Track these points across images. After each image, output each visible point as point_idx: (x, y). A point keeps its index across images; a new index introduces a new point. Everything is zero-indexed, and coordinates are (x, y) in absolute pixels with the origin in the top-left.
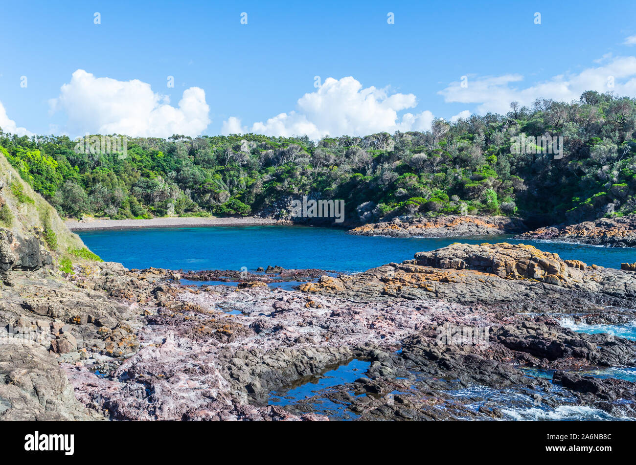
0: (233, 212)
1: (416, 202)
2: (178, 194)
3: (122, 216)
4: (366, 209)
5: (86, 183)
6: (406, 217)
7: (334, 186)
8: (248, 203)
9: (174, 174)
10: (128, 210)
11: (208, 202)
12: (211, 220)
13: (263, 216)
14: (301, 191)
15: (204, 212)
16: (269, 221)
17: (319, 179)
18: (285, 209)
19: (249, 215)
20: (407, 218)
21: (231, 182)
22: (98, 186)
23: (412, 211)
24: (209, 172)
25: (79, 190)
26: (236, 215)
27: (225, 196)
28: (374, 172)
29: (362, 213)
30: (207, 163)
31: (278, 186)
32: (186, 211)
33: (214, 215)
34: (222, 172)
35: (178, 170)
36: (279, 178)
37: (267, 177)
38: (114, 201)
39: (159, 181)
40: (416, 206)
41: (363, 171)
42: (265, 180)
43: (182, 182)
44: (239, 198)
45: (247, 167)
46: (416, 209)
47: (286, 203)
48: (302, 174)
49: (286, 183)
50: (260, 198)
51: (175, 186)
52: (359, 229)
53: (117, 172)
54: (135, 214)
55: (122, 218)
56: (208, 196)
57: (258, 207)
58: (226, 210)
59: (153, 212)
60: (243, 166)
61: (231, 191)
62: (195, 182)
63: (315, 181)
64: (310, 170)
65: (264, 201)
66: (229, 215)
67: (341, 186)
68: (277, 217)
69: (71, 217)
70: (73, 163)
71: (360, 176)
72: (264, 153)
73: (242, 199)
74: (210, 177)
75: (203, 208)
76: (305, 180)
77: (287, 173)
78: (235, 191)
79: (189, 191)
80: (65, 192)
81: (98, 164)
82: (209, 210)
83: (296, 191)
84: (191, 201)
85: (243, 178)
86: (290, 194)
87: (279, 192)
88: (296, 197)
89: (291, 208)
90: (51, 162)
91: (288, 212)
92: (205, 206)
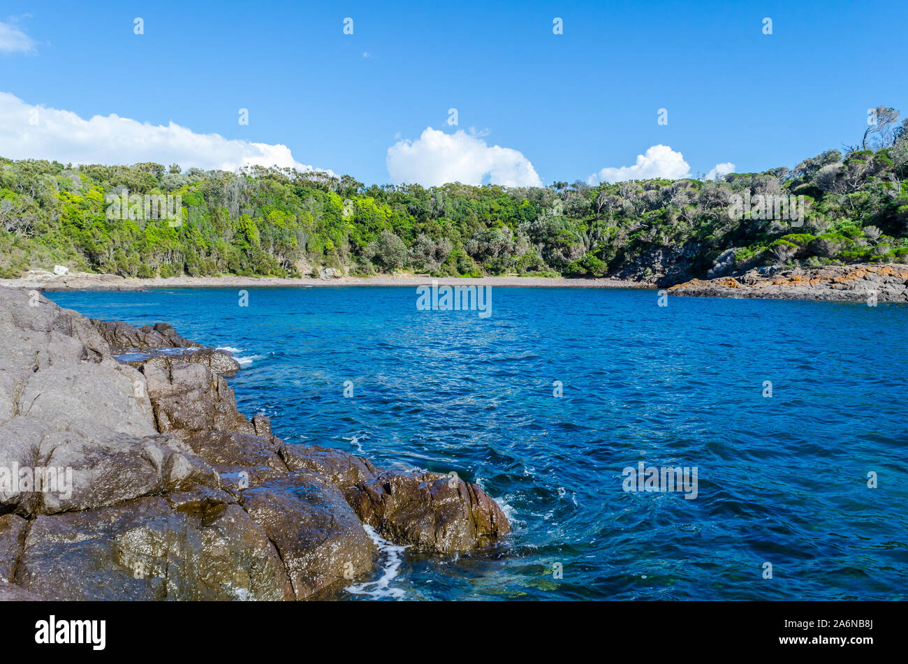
0: (584, 271)
1: (794, 242)
2: (526, 248)
5: (412, 234)
6: (769, 268)
8: (606, 261)
9: (527, 224)
10: (453, 267)
11: (559, 258)
12: (556, 280)
13: (623, 277)
14: (674, 242)
15: (552, 271)
16: (630, 283)
17: (703, 224)
18: (651, 267)
19: (605, 276)
20: (772, 269)
21: (595, 234)
22: (425, 237)
23: (783, 256)
24: (574, 223)
25: (398, 242)
26: (589, 275)
27: (580, 251)
31: (643, 236)
32: (529, 269)
33: (563, 275)
34: (589, 222)
35: (534, 220)
36: (648, 226)
37: (635, 225)
38: (438, 255)
40: (789, 248)
42: (632, 229)
43: (535, 235)
45: (620, 214)
46: (791, 254)
47: (653, 259)
48: (681, 219)
49: (655, 232)
50: (621, 253)
51: (525, 239)
53: (458, 223)
54: (461, 271)
55: (444, 276)
56: (558, 251)
57: (617, 266)
58: (576, 268)
59: (486, 270)
61: (590, 246)
62: (551, 234)
63: (697, 227)
64: (692, 212)
65: (624, 257)
66: (577, 275)
68: (640, 279)
69: (384, 272)
70: (412, 213)
73: (599, 255)
74: (575, 230)
75: (551, 266)
76: (683, 226)
77: (660, 218)
78: (595, 245)
79: (542, 245)
80: (382, 243)
81: (442, 214)
82: (558, 269)
83: (665, 242)
84: (539, 257)
85: (610, 227)
86: (659, 246)
87: (645, 245)
88: (667, 251)
89: (658, 266)
90: (382, 211)
91: (654, 271)
92: (555, 264)
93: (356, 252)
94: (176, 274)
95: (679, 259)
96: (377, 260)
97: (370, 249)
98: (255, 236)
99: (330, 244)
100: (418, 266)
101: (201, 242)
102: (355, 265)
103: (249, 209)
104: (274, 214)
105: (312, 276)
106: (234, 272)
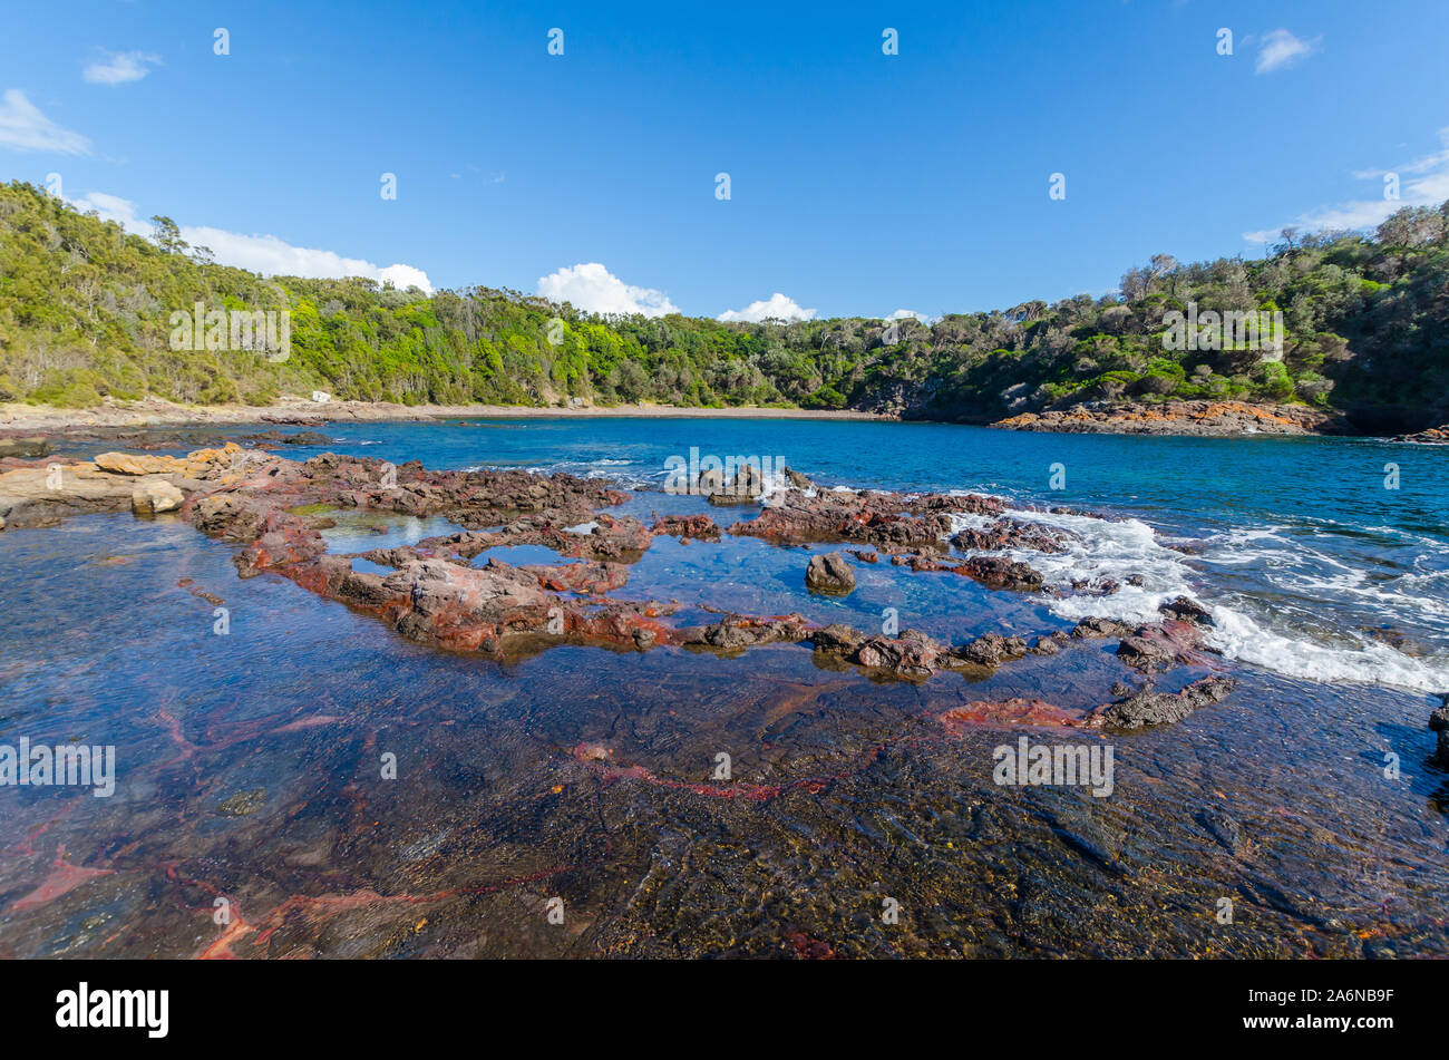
0: (824, 403)
1: (1120, 378)
2: (760, 381)
3: (689, 403)
4: (1018, 394)
5: (651, 364)
6: (1097, 403)
7: (962, 369)
8: (844, 393)
9: (757, 357)
10: (696, 397)
11: (795, 390)
12: (797, 412)
13: (862, 409)
14: (915, 377)
15: (789, 403)
16: (871, 415)
17: (942, 360)
18: (892, 400)
19: (845, 408)
20: (1100, 405)
21: (826, 368)
22: (663, 366)
23: (1112, 392)
24: (800, 357)
25: (639, 371)
26: (828, 408)
27: (816, 384)
28: (1028, 344)
29: (1012, 400)
30: (800, 347)
31: (884, 370)
32: (767, 401)
33: (800, 406)
34: (816, 356)
35: (762, 353)
36: (887, 361)
37: (870, 360)
38: (679, 384)
39: (737, 365)
40: (1119, 385)
41: (1011, 346)
42: (868, 363)
43: (765, 367)
44: (833, 387)
45: (848, 351)
46: (1120, 390)
47: (894, 392)
48: (919, 354)
49: (895, 367)
50: (859, 387)
51: (757, 371)
52: (1012, 421)
53: (690, 354)
54: (704, 402)
55: (688, 406)
56: (794, 384)
57: (857, 398)
58: (815, 401)
59: (727, 401)
60: (842, 348)
61: (824, 378)
62: (782, 368)
63: (935, 363)
64: (928, 349)
65: (865, 390)
66: (818, 407)
67: (972, 370)
68: (880, 411)
69: (628, 402)
70: (642, 342)
71: (1004, 353)
72: (869, 331)
73: (837, 388)
74: (802, 362)
75: (788, 398)
76: (921, 362)
77: (897, 353)
78: (829, 378)
79: (773, 378)
80: (624, 372)
81: (671, 344)
82: (795, 400)
83: (908, 377)
84: (774, 389)
85: (841, 362)
86: (900, 380)
87: (885, 379)
88: (908, 385)
89: (899, 399)
90: (615, 341)
91: (895, 404)
92: (793, 397)
93: (598, 382)
94: (420, 401)
95: (921, 392)
96: (619, 389)
97: (614, 378)
98: (499, 362)
99: (574, 374)
100: (660, 397)
101: (443, 368)
102: (598, 395)
103: (486, 334)
104: (514, 338)
105: (560, 405)
106: (480, 400)
